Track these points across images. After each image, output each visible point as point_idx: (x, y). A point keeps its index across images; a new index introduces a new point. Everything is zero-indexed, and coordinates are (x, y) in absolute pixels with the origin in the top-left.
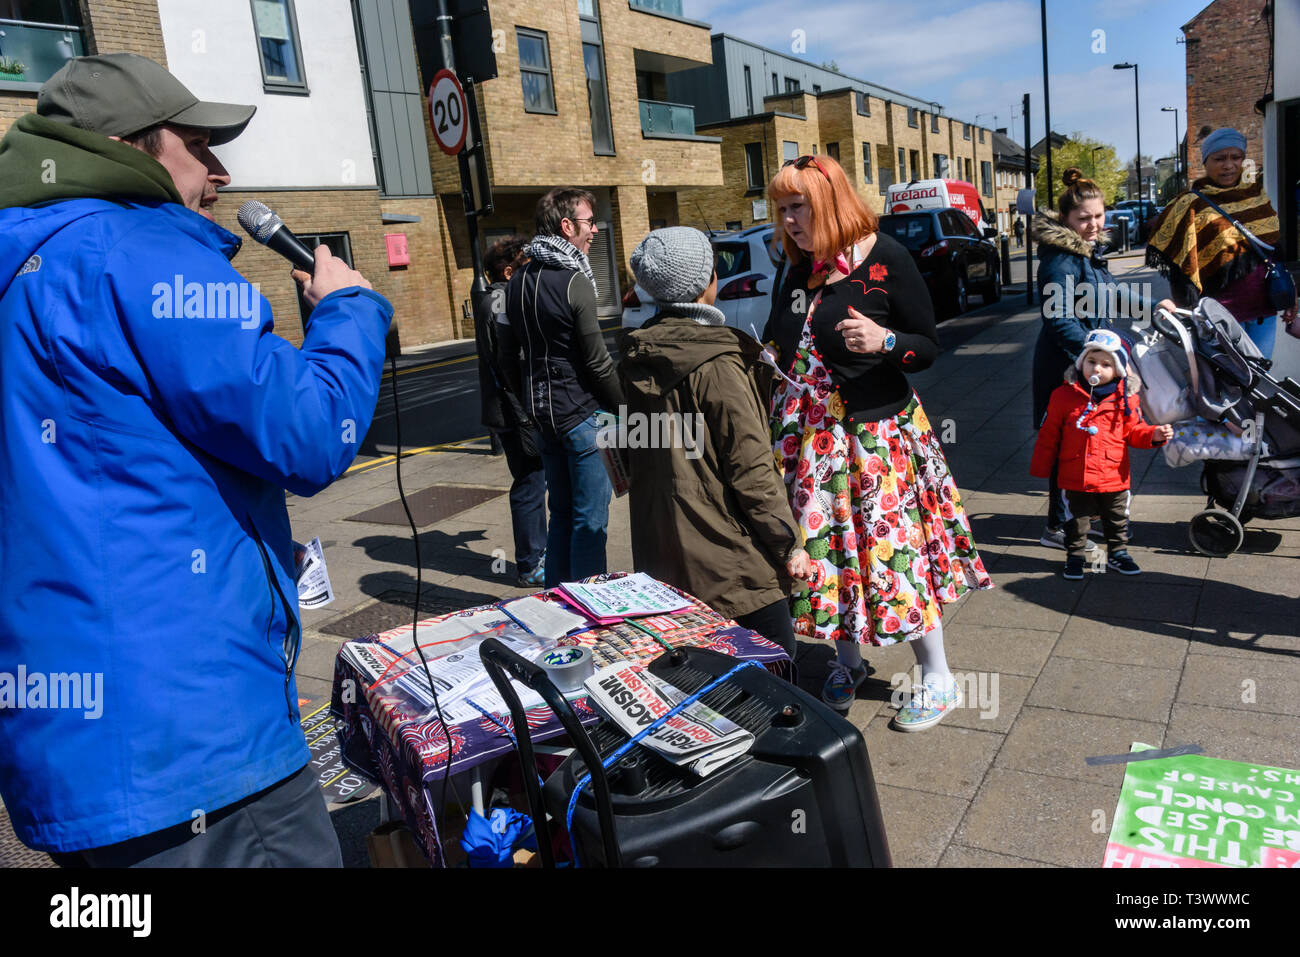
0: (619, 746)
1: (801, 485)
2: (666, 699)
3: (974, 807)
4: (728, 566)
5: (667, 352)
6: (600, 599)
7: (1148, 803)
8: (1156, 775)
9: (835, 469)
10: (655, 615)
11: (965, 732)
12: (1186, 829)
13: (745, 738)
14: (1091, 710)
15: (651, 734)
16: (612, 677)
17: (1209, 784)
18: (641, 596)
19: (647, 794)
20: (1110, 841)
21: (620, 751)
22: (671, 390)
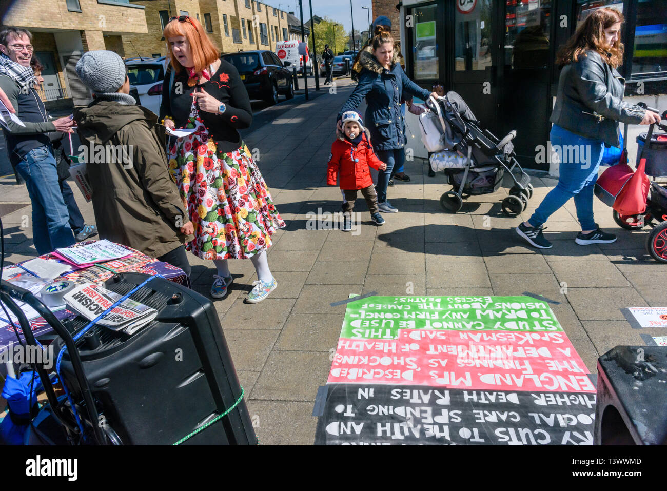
0: (85, 326)
1: (200, 186)
2: (110, 299)
3: (282, 333)
4: (150, 232)
5: (103, 120)
6: (80, 255)
7: (355, 319)
8: (359, 306)
9: (216, 176)
10: (112, 260)
11: (279, 300)
12: (370, 327)
13: (153, 312)
14: (333, 283)
15: (102, 318)
16: (79, 292)
17: (379, 307)
18: (105, 251)
19: (101, 348)
20: (340, 337)
21: (85, 329)
22: (108, 141)
